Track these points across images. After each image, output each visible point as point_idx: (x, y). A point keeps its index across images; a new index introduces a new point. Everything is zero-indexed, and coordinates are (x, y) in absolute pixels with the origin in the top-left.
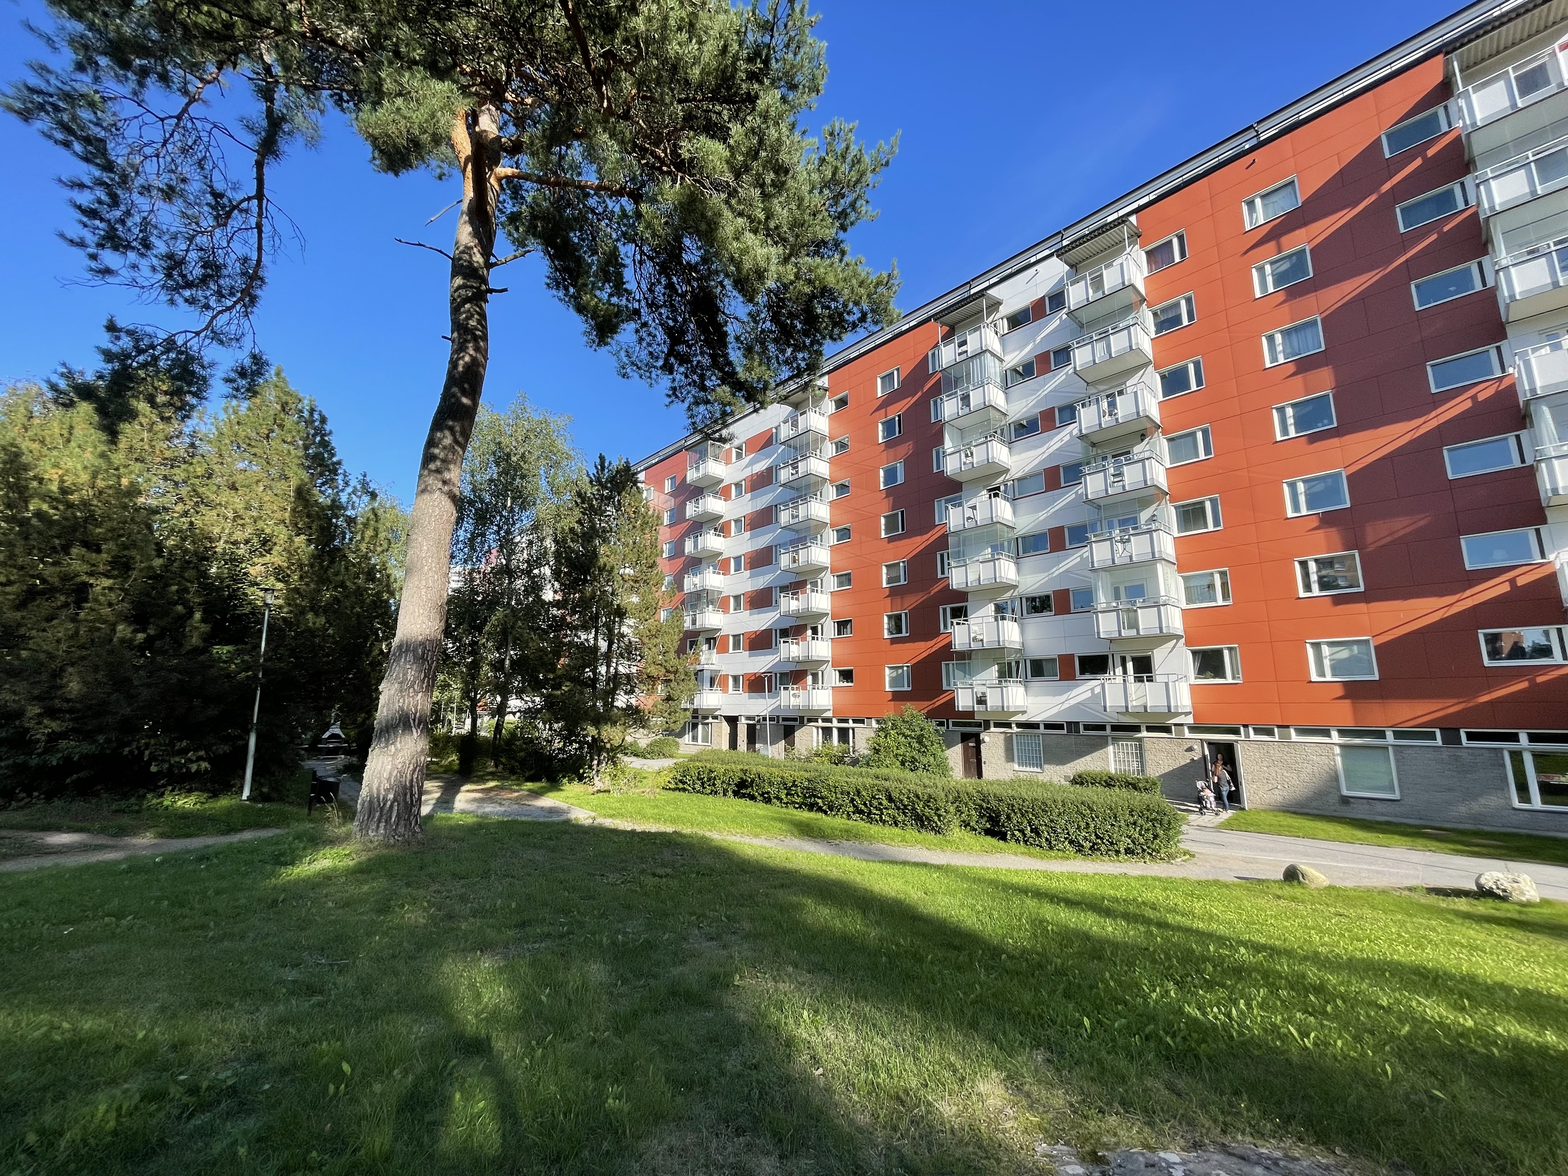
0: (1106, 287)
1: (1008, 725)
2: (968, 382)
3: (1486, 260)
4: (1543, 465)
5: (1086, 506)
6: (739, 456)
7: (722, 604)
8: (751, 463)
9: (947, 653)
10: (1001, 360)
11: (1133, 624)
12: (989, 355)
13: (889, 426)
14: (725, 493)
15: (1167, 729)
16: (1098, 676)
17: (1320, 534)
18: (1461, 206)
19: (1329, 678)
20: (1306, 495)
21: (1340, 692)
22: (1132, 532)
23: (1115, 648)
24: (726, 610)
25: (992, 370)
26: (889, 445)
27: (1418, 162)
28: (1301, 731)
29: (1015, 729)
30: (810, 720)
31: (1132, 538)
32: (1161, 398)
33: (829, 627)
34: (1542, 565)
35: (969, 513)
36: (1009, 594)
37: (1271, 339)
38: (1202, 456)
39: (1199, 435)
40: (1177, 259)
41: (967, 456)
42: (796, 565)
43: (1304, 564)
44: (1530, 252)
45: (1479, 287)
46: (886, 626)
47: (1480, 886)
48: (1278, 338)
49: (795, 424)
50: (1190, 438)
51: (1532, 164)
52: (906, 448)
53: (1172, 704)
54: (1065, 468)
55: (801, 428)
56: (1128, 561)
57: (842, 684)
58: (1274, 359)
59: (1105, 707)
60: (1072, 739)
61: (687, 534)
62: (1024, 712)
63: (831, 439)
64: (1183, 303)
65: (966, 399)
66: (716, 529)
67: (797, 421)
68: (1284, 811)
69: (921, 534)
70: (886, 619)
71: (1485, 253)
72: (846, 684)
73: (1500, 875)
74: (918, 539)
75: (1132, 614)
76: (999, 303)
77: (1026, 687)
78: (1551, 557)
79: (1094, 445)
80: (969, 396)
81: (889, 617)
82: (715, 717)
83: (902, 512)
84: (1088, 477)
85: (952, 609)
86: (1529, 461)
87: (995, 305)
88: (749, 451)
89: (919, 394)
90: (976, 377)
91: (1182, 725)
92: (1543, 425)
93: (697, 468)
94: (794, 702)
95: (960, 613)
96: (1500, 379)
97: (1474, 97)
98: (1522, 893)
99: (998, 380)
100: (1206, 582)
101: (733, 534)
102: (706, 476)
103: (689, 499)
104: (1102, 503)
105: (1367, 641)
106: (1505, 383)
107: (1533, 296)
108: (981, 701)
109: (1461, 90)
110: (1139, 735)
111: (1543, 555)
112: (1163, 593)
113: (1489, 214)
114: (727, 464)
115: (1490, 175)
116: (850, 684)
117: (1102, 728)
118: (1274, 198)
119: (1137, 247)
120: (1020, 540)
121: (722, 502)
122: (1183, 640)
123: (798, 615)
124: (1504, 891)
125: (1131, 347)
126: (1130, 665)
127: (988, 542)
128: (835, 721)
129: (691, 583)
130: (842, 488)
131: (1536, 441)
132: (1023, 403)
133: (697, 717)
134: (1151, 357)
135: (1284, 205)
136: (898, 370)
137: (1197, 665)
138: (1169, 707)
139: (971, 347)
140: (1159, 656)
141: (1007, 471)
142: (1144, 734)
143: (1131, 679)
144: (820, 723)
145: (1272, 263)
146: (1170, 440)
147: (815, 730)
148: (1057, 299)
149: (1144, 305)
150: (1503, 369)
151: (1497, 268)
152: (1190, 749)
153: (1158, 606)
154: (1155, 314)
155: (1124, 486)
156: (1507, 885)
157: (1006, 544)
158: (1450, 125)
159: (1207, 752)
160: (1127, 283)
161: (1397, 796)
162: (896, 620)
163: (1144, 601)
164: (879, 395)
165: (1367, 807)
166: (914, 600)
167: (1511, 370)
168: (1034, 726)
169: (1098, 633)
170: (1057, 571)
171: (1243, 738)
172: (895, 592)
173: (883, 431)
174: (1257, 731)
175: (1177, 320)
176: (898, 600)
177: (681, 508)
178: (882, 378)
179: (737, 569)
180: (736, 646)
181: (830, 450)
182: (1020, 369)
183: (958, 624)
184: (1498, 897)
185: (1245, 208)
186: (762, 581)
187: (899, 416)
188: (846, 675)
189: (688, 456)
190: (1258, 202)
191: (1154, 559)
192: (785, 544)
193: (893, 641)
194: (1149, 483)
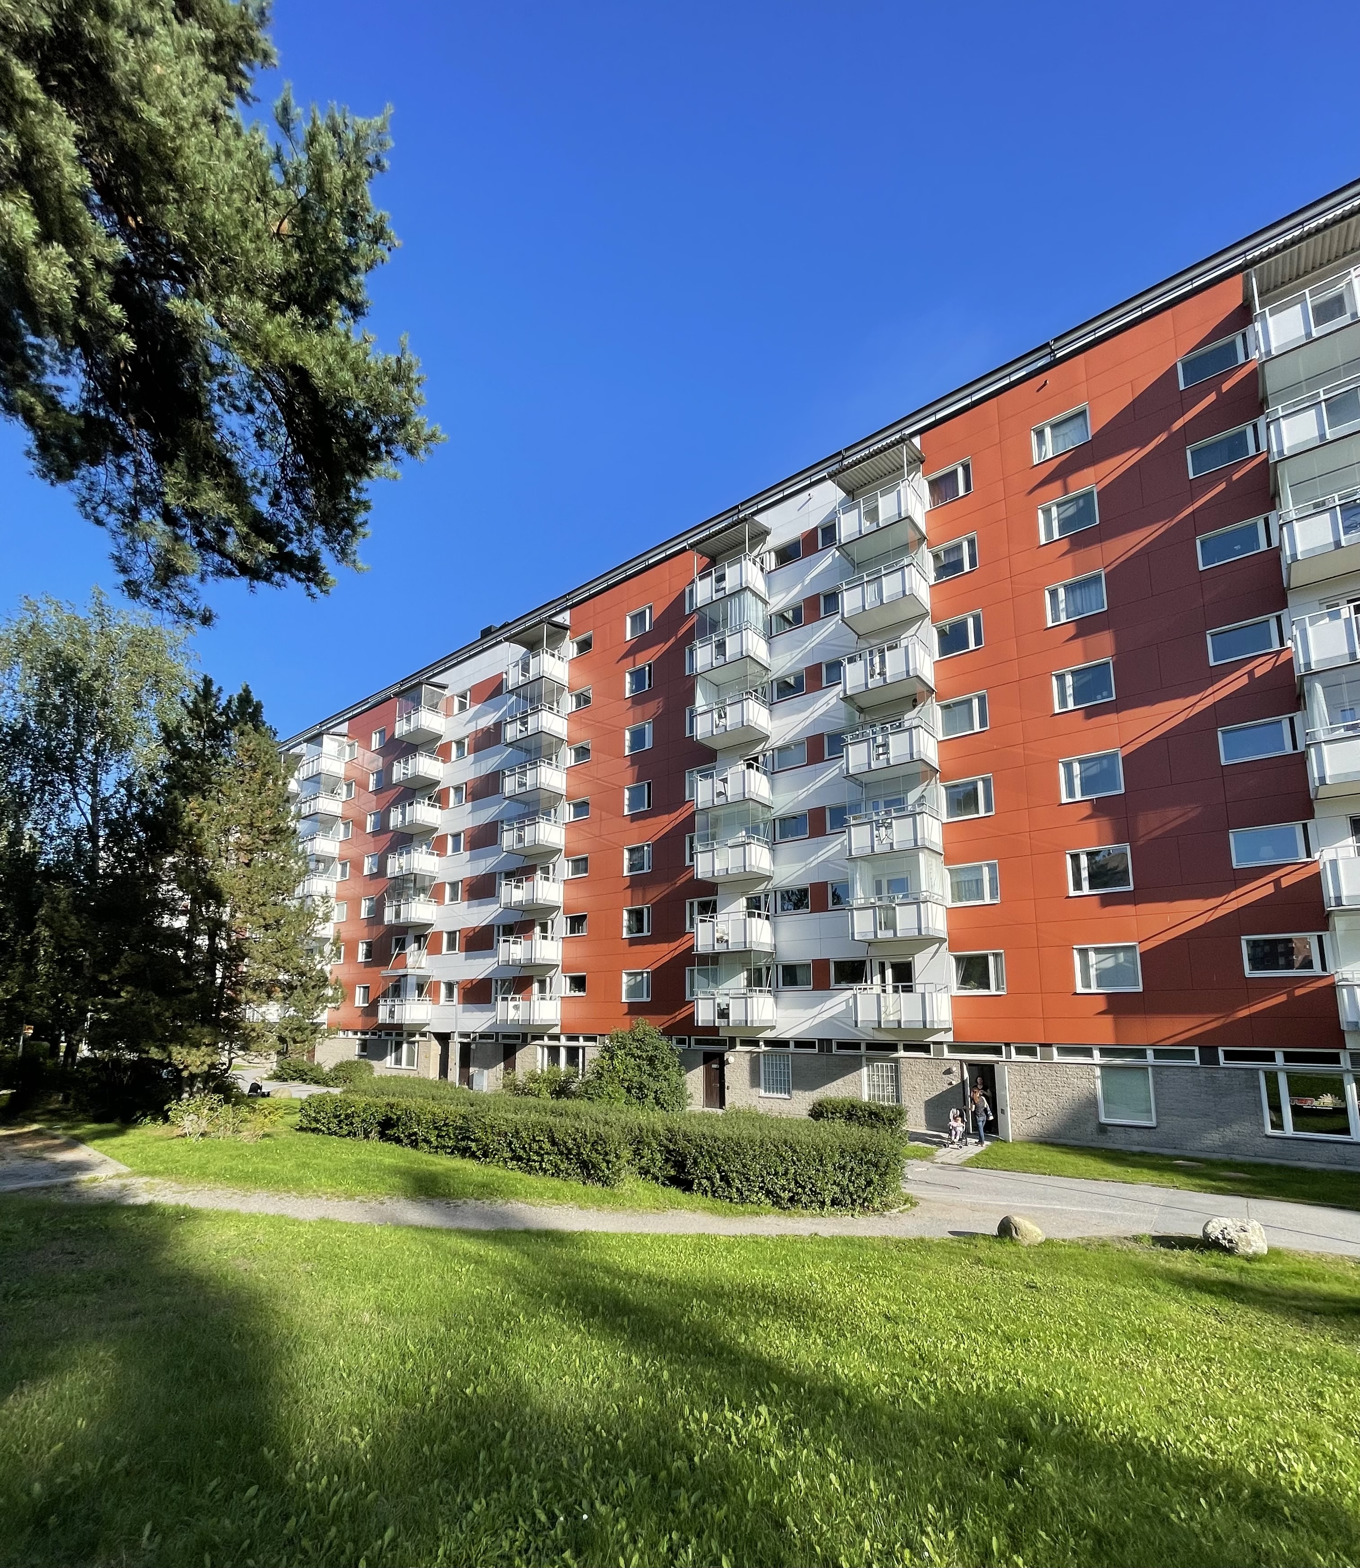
0: (881, 519)
1: (756, 1043)
2: (725, 625)
3: (1272, 516)
4: (1312, 750)
5: (847, 784)
6: (462, 707)
7: (436, 893)
8: (475, 717)
9: (689, 957)
10: (765, 603)
11: (890, 924)
12: (748, 594)
13: (638, 676)
14: (443, 753)
15: (925, 1048)
16: (854, 986)
17: (1092, 824)
18: (1252, 452)
19: (1094, 990)
20: (1081, 779)
21: (1102, 1005)
22: (894, 815)
23: (873, 951)
24: (440, 900)
25: (753, 614)
26: (637, 700)
27: (1212, 397)
28: (1065, 1051)
29: (763, 1048)
30: (535, 1038)
31: (894, 822)
32: (937, 658)
33: (560, 924)
34: (1306, 864)
35: (719, 786)
36: (762, 887)
37: (1054, 594)
38: (977, 729)
39: (975, 702)
40: (962, 493)
41: (720, 717)
42: (521, 845)
43: (1075, 858)
44: (1316, 506)
45: (1263, 547)
46: (625, 923)
47: (1206, 1235)
48: (1061, 592)
49: (526, 669)
50: (966, 706)
51: (1323, 404)
52: (654, 707)
53: (928, 1019)
54: (829, 736)
55: (532, 674)
56: (888, 849)
57: (573, 994)
58: (1056, 618)
59: (856, 1022)
60: (824, 1059)
61: (395, 803)
62: (773, 1028)
63: (571, 690)
64: (965, 545)
65: (721, 647)
66: (430, 798)
67: (528, 664)
68: (1041, 1143)
69: (669, 813)
70: (625, 915)
71: (1273, 508)
72: (578, 994)
73: (1228, 1222)
74: (665, 818)
75: (890, 912)
76: (766, 533)
77: (776, 997)
78: (1316, 856)
79: (861, 710)
80: (724, 643)
81: (630, 912)
82: (423, 1035)
83: (649, 784)
84: (850, 748)
85: (700, 903)
86: (1301, 748)
87: (762, 534)
88: (475, 700)
89: (673, 640)
90: (733, 621)
91: (941, 1043)
92: (1315, 706)
93: (408, 719)
94: (512, 1015)
95: (709, 908)
96: (1278, 653)
97: (1270, 320)
98: (1249, 1244)
99: (760, 626)
100: (972, 877)
101: (451, 805)
102: (419, 731)
103: (397, 758)
104: (864, 779)
105: (1134, 947)
106: (1283, 658)
107: (1315, 557)
108: (723, 1014)
109: (1258, 311)
110: (895, 1055)
111: (1309, 855)
112: (923, 888)
113: (1277, 459)
114: (447, 716)
115: (1281, 414)
116: (582, 994)
117: (856, 1046)
118: (1064, 429)
119: (920, 474)
120: (777, 822)
121: (440, 765)
122: (946, 944)
123: (520, 908)
124: (1230, 1241)
125: (904, 592)
126: (889, 973)
127: (742, 824)
128: (563, 1038)
129: (395, 865)
130: (582, 752)
131: (1308, 723)
132: (788, 656)
133: (401, 1035)
134: (928, 607)
135: (1073, 438)
136: (650, 608)
137: (961, 973)
138: (925, 1023)
139: (729, 584)
140: (920, 962)
141: (767, 738)
142: (901, 1053)
143: (889, 989)
144: (546, 1041)
145: (1059, 505)
146: (946, 707)
147: (539, 1049)
148: (829, 531)
149: (924, 546)
150: (1282, 643)
151: (1281, 522)
152: (948, 1072)
153: (918, 903)
154: (936, 557)
155: (888, 760)
156: (1233, 1235)
157: (762, 826)
158: (1247, 356)
159: (966, 1075)
160: (903, 515)
161: (1153, 1123)
162: (637, 915)
163: (904, 897)
164: (628, 638)
165: (1123, 1136)
166: (656, 893)
167: (1289, 644)
168: (784, 1043)
169: (853, 934)
170: (815, 860)
171: (1004, 1059)
172: (637, 883)
173: (631, 684)
174: (1019, 1051)
175: (958, 565)
176: (640, 893)
177: (387, 770)
178: (632, 618)
179: (456, 848)
180: (451, 946)
181: (569, 703)
182: (789, 615)
183: (702, 921)
184: (1224, 1249)
185: (1034, 437)
186: (484, 866)
187: (650, 666)
188: (578, 983)
189: (398, 703)
190: (1048, 431)
191: (917, 848)
192: (509, 820)
193: (632, 942)
194: (915, 757)
